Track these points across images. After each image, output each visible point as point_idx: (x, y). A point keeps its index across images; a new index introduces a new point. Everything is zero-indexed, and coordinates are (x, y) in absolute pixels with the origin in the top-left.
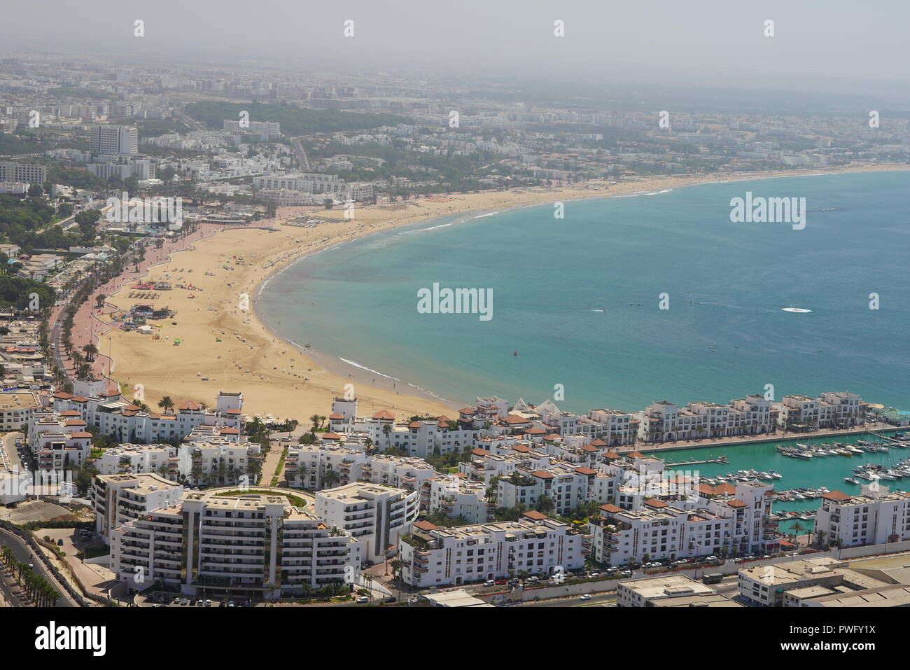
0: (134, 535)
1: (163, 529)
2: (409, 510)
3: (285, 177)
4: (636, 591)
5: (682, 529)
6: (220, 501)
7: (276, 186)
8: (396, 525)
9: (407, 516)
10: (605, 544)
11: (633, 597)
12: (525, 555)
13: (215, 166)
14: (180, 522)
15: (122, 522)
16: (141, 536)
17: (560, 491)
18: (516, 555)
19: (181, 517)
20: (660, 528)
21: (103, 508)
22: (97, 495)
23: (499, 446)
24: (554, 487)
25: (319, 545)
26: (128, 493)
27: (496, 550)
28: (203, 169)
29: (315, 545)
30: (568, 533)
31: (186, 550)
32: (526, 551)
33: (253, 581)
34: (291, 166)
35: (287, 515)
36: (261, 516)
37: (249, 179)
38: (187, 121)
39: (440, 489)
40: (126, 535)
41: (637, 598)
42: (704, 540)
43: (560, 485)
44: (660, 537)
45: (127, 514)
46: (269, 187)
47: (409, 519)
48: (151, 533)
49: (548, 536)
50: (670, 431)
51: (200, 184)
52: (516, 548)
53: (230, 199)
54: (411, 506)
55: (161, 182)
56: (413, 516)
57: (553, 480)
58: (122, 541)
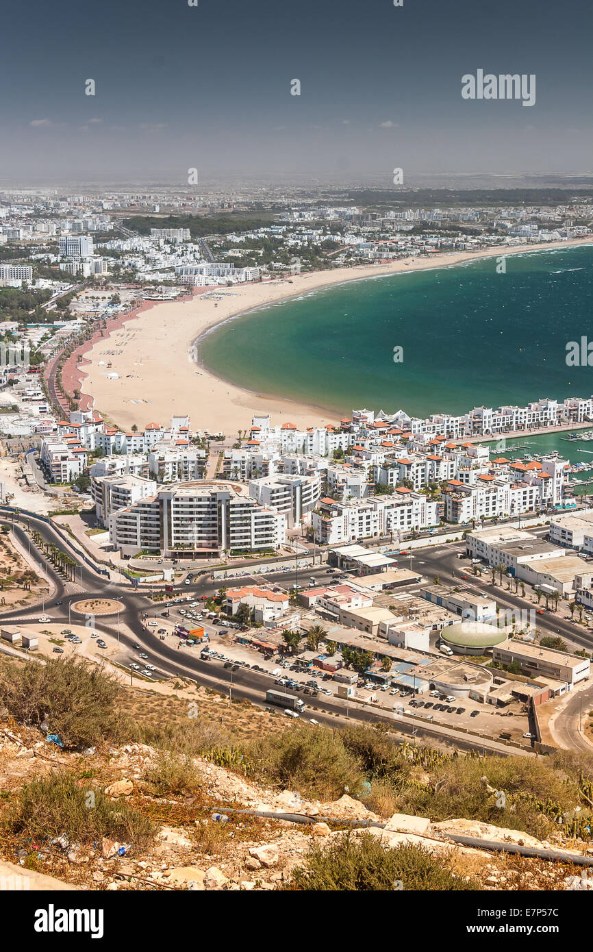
0: (125, 517)
1: (145, 512)
2: (314, 491)
3: (197, 266)
4: (479, 539)
5: (507, 495)
6: (184, 491)
7: (191, 272)
8: (306, 501)
9: (313, 495)
10: (453, 508)
11: (478, 543)
12: (399, 518)
13: (148, 261)
14: (158, 507)
15: (117, 508)
16: (130, 517)
17: (417, 472)
18: (392, 519)
19: (158, 503)
20: (491, 495)
21: (101, 500)
22: (96, 491)
23: (371, 444)
24: (413, 470)
25: (256, 518)
26: (118, 489)
27: (378, 516)
28: (140, 263)
29: (253, 518)
30: (428, 501)
31: (163, 526)
32: (399, 515)
33: (211, 545)
34: (201, 259)
35: (232, 498)
36: (214, 500)
37: (172, 269)
38: (124, 230)
39: (334, 475)
40: (120, 517)
41: (480, 544)
42: (522, 501)
43: (417, 468)
44: (491, 501)
45: (118, 503)
46: (186, 274)
47: (315, 497)
48: (138, 516)
49: (414, 503)
50: (487, 428)
51: (139, 274)
52: (392, 513)
53: (161, 284)
54: (315, 488)
55: (112, 274)
56: (317, 495)
57: (413, 465)
58: (117, 522)
